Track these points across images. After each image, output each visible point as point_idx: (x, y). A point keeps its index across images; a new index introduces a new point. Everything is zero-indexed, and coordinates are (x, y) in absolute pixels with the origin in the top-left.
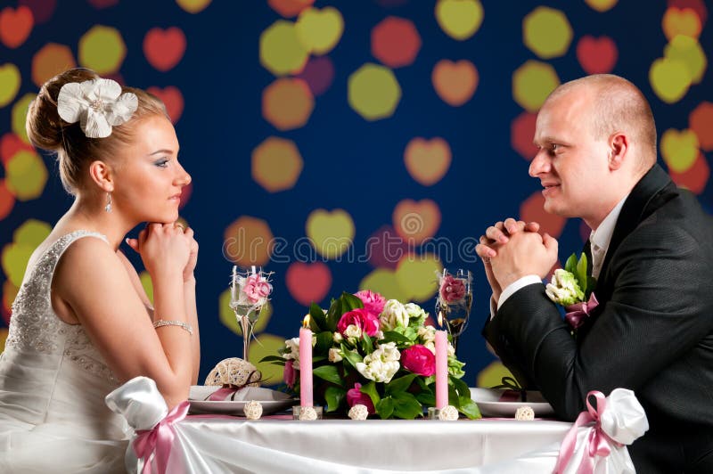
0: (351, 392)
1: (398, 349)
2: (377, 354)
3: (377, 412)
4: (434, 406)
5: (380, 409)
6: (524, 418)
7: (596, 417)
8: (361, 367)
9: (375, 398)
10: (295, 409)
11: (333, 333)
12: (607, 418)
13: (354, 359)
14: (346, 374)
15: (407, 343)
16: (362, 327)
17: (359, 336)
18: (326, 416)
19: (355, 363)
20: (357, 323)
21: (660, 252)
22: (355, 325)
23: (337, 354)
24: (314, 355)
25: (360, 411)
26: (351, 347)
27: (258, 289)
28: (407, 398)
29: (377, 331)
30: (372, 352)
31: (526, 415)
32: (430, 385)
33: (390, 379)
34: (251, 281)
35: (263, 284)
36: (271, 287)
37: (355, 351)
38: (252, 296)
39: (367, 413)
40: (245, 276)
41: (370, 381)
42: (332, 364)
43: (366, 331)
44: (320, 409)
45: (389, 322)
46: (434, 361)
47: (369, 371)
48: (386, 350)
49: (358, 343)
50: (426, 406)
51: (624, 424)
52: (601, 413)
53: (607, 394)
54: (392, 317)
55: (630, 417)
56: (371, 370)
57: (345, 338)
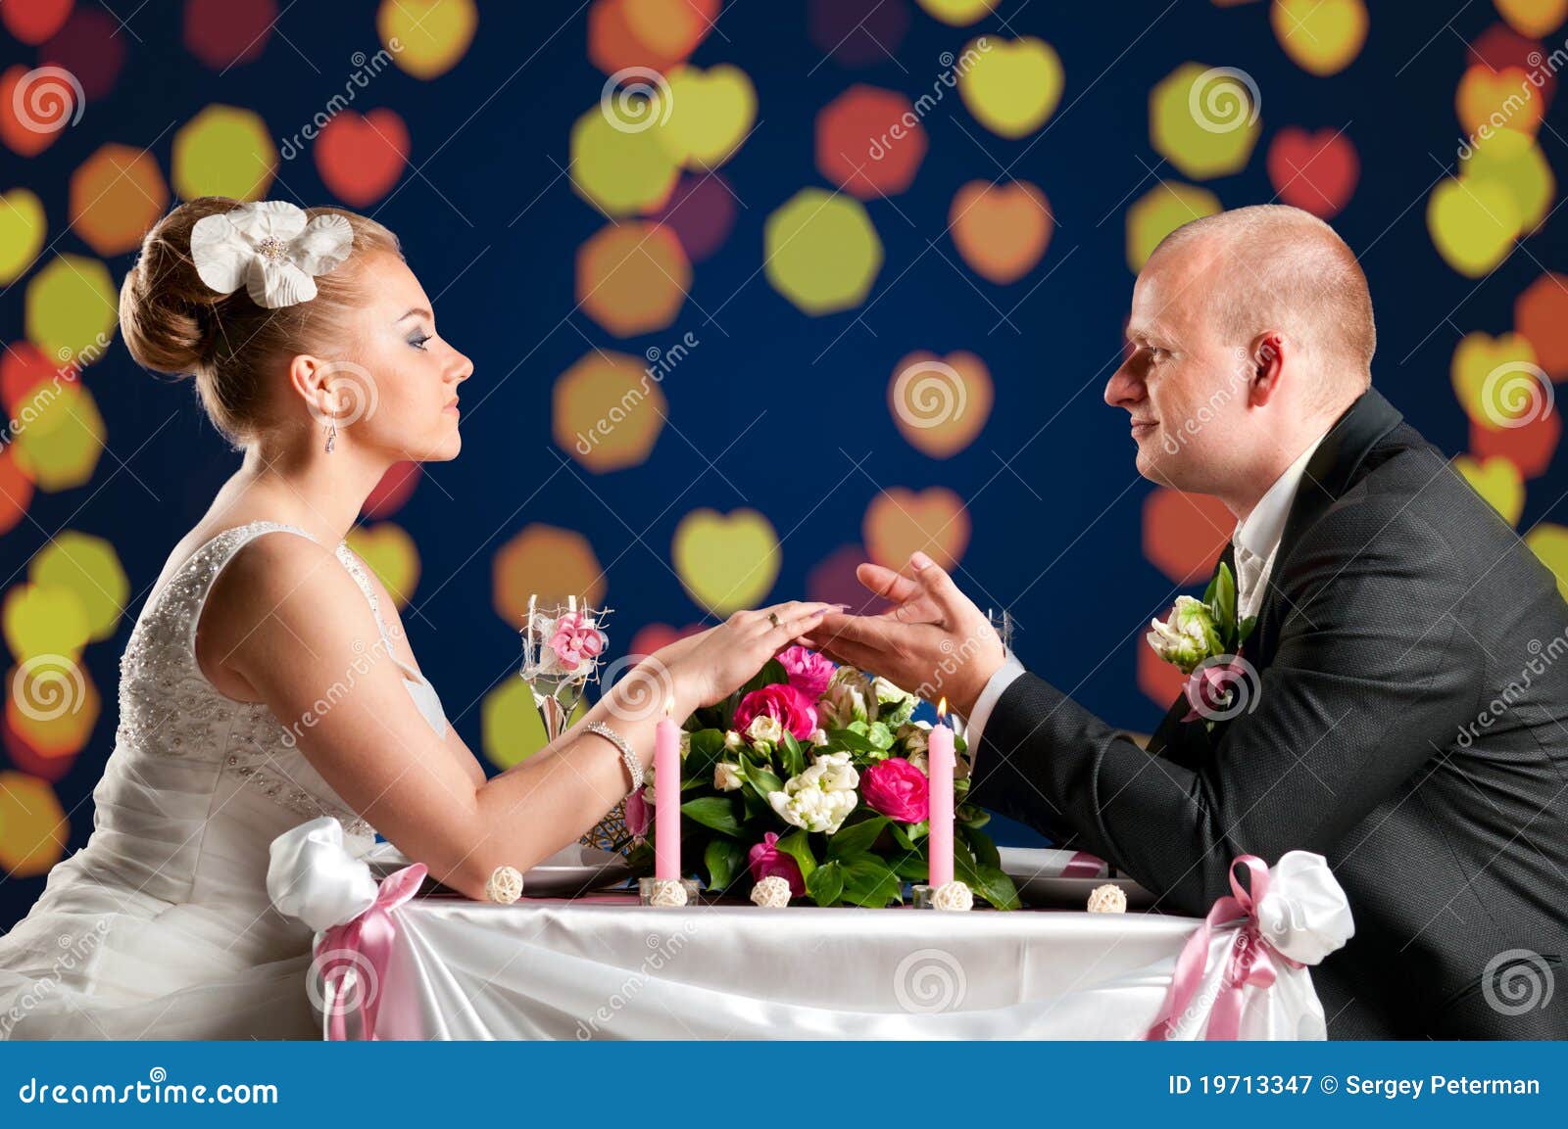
0: (759, 850)
1: (854, 766)
2: (812, 776)
3: (808, 892)
4: (926, 882)
5: (815, 887)
6: (1105, 909)
7: (1249, 908)
8: (778, 800)
9: (806, 864)
10: (645, 884)
11: (724, 731)
12: (1269, 910)
13: (765, 784)
14: (748, 816)
15: (873, 754)
16: (783, 722)
17: (776, 739)
18: (706, 898)
19: (767, 792)
20: (772, 712)
21: (1372, 562)
22: (769, 716)
23: (731, 775)
24: (684, 777)
25: (775, 889)
26: (760, 762)
27: (577, 642)
28: (870, 865)
29: (814, 730)
30: (801, 771)
31: (1109, 903)
32: (916, 842)
33: (837, 827)
34: (566, 625)
35: (589, 632)
36: (604, 639)
37: (767, 771)
38: (567, 656)
39: (788, 894)
40: (554, 616)
41: (796, 829)
42: (720, 794)
43: (791, 729)
44: (694, 885)
45: (837, 711)
46: (927, 793)
47: (794, 809)
48: (831, 768)
49: (774, 754)
50: (908, 882)
51: (1304, 923)
52: (1259, 898)
53: (1272, 862)
54: (845, 701)
55: (1317, 909)
56: (799, 807)
57: (748, 741)
